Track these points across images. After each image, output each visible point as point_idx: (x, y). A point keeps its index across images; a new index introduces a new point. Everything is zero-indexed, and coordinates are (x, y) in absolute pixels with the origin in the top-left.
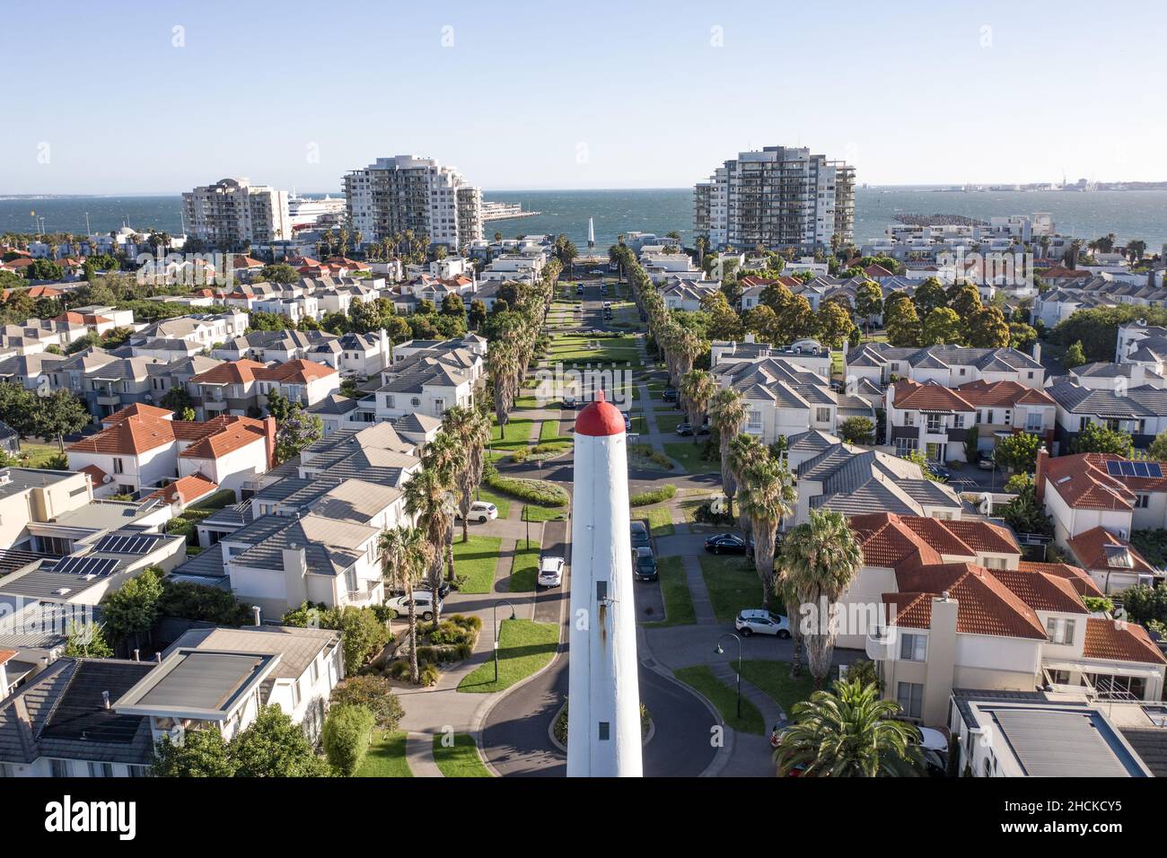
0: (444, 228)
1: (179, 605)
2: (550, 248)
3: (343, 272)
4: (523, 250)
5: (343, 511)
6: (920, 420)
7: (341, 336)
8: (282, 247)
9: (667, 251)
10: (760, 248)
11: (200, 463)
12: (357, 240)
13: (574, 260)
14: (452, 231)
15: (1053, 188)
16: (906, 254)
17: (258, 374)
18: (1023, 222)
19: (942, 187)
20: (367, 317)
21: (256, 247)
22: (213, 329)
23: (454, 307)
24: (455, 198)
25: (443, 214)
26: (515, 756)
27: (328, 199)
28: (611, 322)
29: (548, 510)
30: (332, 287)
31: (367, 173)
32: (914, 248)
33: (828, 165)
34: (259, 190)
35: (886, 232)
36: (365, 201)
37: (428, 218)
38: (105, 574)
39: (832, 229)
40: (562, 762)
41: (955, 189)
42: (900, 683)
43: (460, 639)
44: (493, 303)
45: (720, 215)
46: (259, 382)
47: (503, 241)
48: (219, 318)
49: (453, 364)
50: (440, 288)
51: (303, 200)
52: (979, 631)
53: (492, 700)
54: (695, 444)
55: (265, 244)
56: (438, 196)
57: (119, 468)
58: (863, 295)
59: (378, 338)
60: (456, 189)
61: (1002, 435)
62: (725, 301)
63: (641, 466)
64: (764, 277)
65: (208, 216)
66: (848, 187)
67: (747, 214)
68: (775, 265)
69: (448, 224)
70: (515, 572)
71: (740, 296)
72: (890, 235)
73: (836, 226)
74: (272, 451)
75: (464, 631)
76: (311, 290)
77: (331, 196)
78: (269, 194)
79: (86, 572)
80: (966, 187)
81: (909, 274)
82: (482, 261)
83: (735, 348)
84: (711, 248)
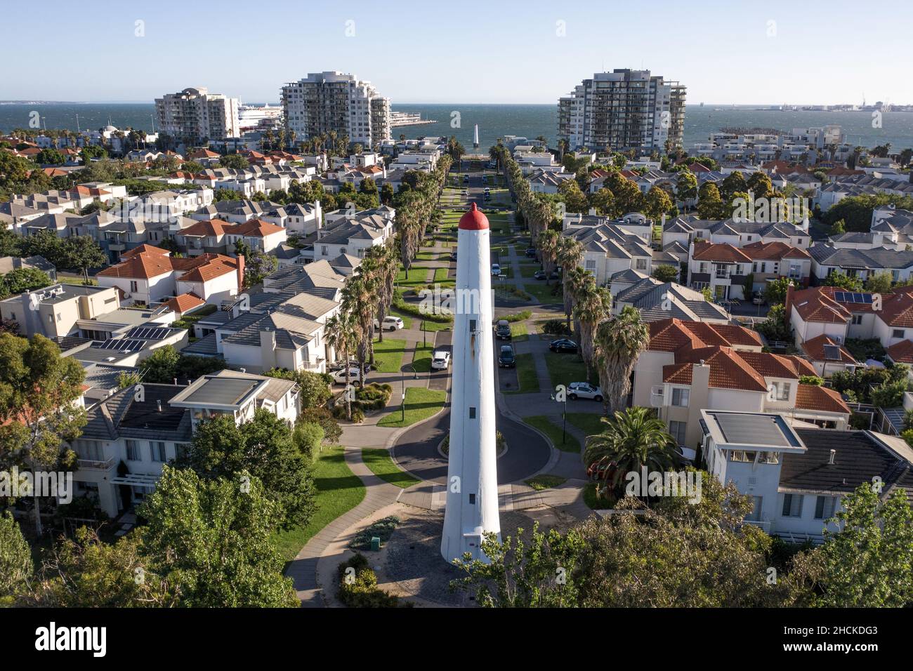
0: (360, 130)
1: (190, 368)
2: (443, 147)
3: (282, 162)
4: (423, 147)
5: (297, 312)
6: (711, 268)
7: (286, 206)
8: (233, 143)
9: (535, 150)
10: (609, 150)
11: (193, 285)
12: (291, 138)
13: (463, 157)
14: (367, 133)
15: (855, 108)
16: (724, 156)
17: (227, 229)
18: (818, 133)
19: (764, 106)
20: (304, 193)
21: (213, 143)
22: (188, 200)
23: (370, 188)
24: (370, 106)
25: (360, 119)
26: (415, 461)
27: (267, 107)
28: (490, 203)
29: (439, 324)
30: (275, 173)
31: (300, 85)
32: (730, 152)
33: (665, 84)
34: (216, 98)
35: (710, 139)
36: (299, 106)
37: (348, 122)
38: (137, 350)
39: (666, 136)
40: (445, 465)
41: (775, 108)
42: (671, 422)
43: (378, 397)
44: (399, 186)
45: (577, 123)
46: (227, 236)
47: (407, 141)
48: (192, 192)
49: (370, 225)
50: (358, 174)
51: (248, 108)
52: (723, 386)
53: (400, 432)
54: (548, 285)
55: (220, 140)
56: (356, 105)
57: (134, 288)
58: (681, 183)
59: (313, 207)
60: (370, 99)
61: (771, 281)
62: (577, 188)
63: (507, 298)
64: (609, 170)
65: (175, 118)
66: (680, 103)
67: (599, 123)
68: (619, 163)
69: (363, 127)
70: (416, 360)
71: (589, 184)
72: (712, 141)
73: (670, 133)
74: (242, 280)
75: (381, 392)
76: (259, 174)
77: (270, 105)
78: (222, 101)
79: (124, 348)
80: (783, 107)
81: (723, 171)
82: (390, 156)
83: (581, 219)
84: (571, 150)
